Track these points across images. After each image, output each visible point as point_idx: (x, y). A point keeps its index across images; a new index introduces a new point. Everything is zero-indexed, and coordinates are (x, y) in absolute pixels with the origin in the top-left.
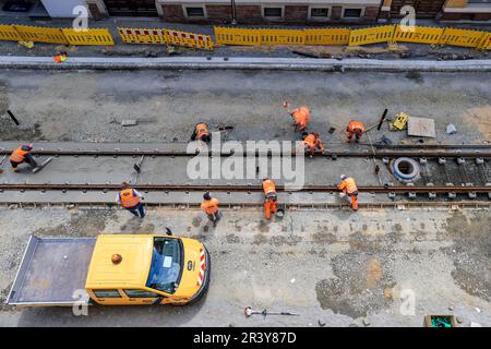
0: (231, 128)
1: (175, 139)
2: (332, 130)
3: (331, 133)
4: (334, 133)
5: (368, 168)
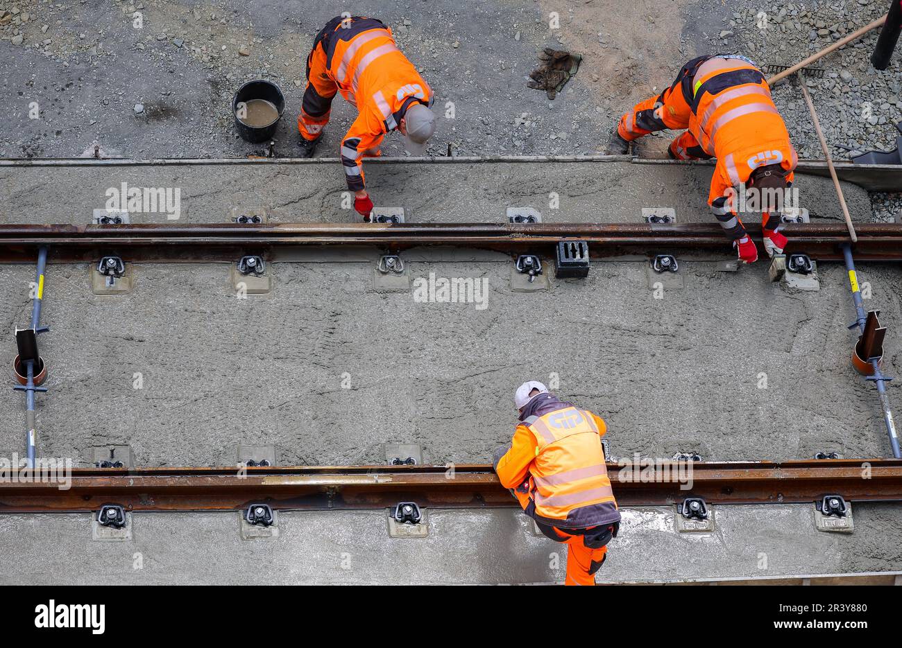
2: (558, 67)
3: (551, 90)
4: (569, 90)
5: (806, 333)
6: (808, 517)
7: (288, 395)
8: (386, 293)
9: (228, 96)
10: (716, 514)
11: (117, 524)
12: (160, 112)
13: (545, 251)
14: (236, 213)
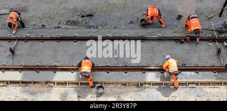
0: (91, 15)
1: (43, 26)
2: (180, 17)
3: (179, 20)
4: (181, 20)
5: (211, 50)
6: (211, 73)
7: (147, 57)
8: (159, 45)
9: (140, 21)
10: (200, 73)
11: (126, 73)
12: (131, 23)
13: (178, 40)
14: (141, 35)
